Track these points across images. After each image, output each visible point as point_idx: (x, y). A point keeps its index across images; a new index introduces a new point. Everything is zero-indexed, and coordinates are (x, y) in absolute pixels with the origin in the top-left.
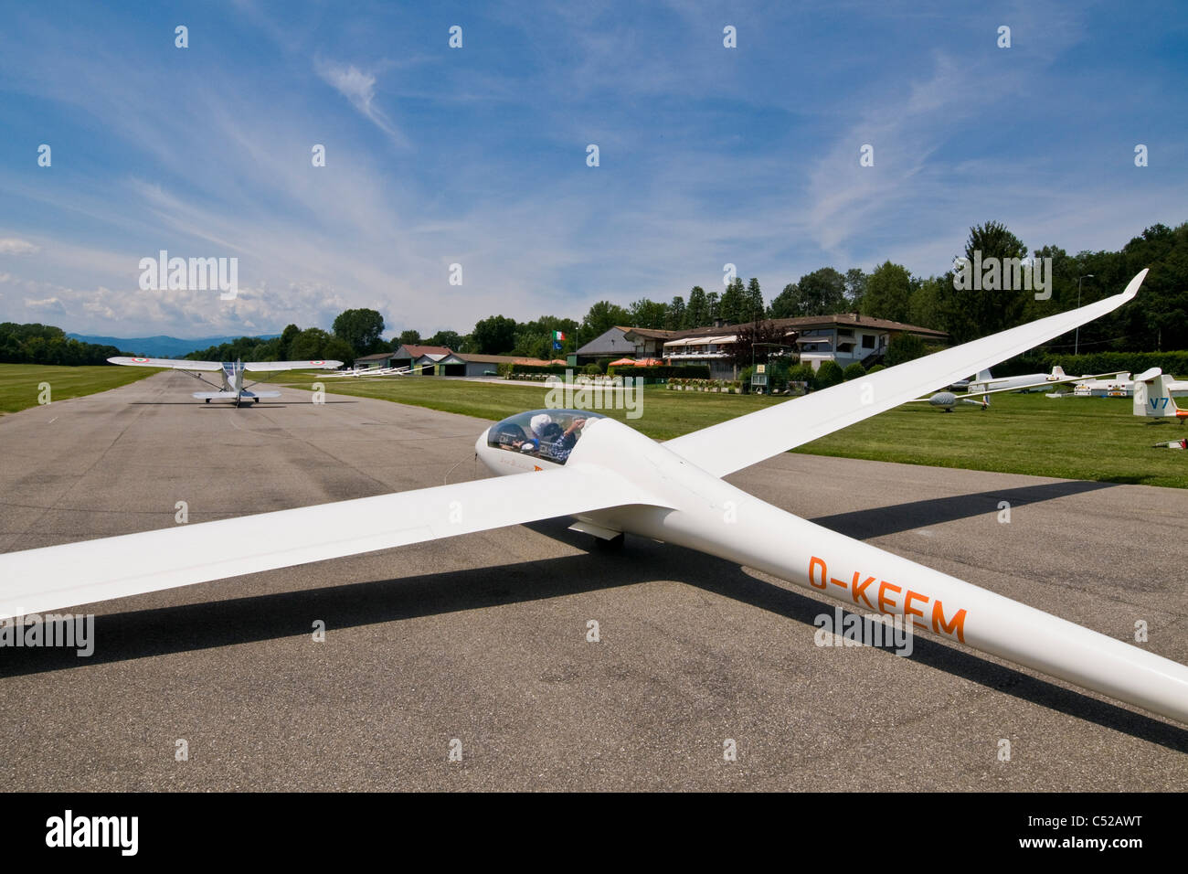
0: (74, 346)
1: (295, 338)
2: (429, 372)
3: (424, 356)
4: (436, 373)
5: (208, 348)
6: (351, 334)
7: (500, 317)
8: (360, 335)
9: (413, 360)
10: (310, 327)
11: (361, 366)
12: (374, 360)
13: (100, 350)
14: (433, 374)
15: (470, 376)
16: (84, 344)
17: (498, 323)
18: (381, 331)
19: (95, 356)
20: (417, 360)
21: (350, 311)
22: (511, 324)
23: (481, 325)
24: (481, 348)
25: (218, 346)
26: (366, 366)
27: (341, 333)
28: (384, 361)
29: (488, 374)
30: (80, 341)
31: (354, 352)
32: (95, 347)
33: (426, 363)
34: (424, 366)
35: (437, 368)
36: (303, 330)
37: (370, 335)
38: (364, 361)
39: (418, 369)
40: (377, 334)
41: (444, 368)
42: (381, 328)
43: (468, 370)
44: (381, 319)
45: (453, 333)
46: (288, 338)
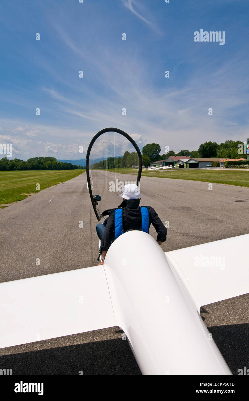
0: (59, 164)
1: (128, 156)
2: (182, 167)
3: (179, 160)
4: (185, 167)
5: (99, 162)
6: (148, 154)
7: (210, 142)
8: (152, 154)
9: (174, 162)
10: (133, 152)
11: (153, 166)
12: (159, 163)
13: (67, 164)
14: (184, 168)
15: (201, 167)
16: (62, 163)
17: (209, 144)
18: (160, 152)
19: (65, 167)
20: (176, 162)
21: (148, 145)
22: (215, 145)
23: (202, 146)
24: (202, 156)
25: (102, 161)
26: (155, 166)
27: (145, 153)
28: (162, 163)
29: (208, 167)
30: (61, 162)
31: (150, 160)
32: (65, 163)
33: (180, 163)
34: (179, 164)
35: (185, 165)
36: (130, 153)
37: (156, 153)
38: (154, 164)
39: (177, 166)
40: (158, 153)
41: (188, 165)
42: (160, 151)
43: (199, 165)
44: (160, 147)
45: (187, 151)
46: (126, 156)
